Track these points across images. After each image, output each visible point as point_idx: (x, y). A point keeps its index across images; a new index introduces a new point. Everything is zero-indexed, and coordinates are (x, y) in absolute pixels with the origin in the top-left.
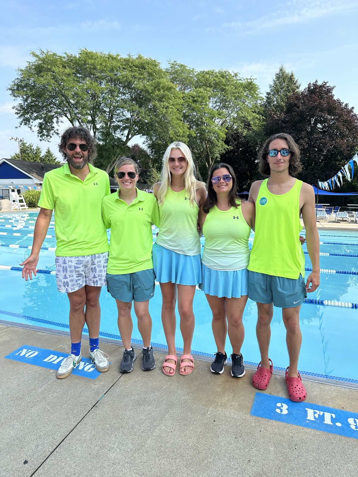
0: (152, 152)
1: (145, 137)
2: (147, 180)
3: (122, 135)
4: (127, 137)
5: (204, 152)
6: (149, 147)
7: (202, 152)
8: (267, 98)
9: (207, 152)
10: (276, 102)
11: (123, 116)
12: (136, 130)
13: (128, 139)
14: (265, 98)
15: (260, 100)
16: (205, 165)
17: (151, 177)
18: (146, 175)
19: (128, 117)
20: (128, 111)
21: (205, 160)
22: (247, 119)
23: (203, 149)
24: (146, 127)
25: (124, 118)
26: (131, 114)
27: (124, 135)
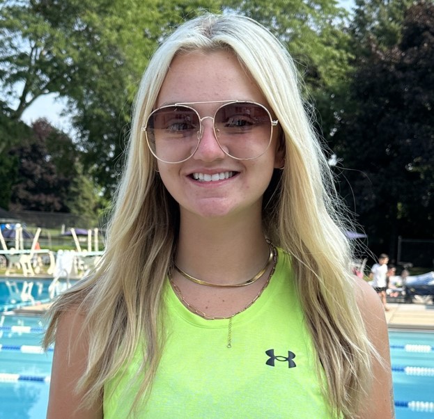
1: (66, 99)
2: (70, 205)
3: (10, 93)
4: (22, 99)
8: (358, 11)
10: (377, 23)
11: (12, 47)
12: (43, 82)
13: (24, 105)
14: (352, 12)
15: (341, 16)
17: (80, 197)
18: (67, 191)
19: (22, 51)
20: (24, 36)
22: (312, 61)
24: (69, 76)
25: (14, 52)
26: (31, 44)
27: (14, 94)
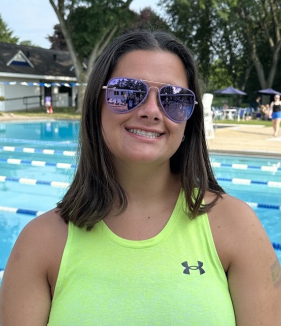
0: (174, 21)
5: (267, 19)
6: (169, 12)
7: (264, 19)
9: (273, 20)
16: (268, 43)
21: (268, 33)
23: (266, 14)
